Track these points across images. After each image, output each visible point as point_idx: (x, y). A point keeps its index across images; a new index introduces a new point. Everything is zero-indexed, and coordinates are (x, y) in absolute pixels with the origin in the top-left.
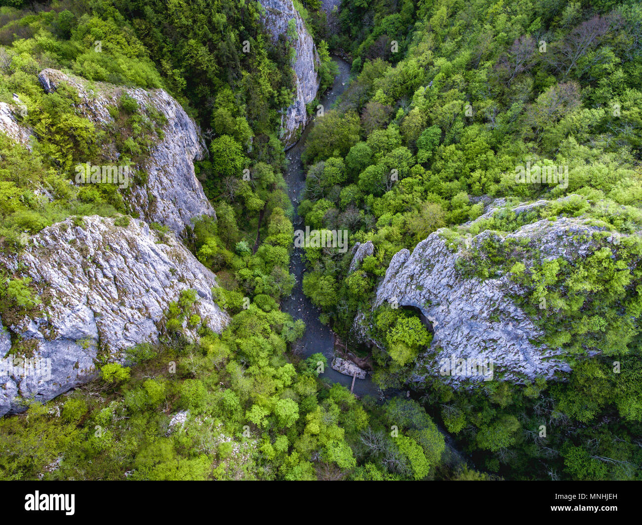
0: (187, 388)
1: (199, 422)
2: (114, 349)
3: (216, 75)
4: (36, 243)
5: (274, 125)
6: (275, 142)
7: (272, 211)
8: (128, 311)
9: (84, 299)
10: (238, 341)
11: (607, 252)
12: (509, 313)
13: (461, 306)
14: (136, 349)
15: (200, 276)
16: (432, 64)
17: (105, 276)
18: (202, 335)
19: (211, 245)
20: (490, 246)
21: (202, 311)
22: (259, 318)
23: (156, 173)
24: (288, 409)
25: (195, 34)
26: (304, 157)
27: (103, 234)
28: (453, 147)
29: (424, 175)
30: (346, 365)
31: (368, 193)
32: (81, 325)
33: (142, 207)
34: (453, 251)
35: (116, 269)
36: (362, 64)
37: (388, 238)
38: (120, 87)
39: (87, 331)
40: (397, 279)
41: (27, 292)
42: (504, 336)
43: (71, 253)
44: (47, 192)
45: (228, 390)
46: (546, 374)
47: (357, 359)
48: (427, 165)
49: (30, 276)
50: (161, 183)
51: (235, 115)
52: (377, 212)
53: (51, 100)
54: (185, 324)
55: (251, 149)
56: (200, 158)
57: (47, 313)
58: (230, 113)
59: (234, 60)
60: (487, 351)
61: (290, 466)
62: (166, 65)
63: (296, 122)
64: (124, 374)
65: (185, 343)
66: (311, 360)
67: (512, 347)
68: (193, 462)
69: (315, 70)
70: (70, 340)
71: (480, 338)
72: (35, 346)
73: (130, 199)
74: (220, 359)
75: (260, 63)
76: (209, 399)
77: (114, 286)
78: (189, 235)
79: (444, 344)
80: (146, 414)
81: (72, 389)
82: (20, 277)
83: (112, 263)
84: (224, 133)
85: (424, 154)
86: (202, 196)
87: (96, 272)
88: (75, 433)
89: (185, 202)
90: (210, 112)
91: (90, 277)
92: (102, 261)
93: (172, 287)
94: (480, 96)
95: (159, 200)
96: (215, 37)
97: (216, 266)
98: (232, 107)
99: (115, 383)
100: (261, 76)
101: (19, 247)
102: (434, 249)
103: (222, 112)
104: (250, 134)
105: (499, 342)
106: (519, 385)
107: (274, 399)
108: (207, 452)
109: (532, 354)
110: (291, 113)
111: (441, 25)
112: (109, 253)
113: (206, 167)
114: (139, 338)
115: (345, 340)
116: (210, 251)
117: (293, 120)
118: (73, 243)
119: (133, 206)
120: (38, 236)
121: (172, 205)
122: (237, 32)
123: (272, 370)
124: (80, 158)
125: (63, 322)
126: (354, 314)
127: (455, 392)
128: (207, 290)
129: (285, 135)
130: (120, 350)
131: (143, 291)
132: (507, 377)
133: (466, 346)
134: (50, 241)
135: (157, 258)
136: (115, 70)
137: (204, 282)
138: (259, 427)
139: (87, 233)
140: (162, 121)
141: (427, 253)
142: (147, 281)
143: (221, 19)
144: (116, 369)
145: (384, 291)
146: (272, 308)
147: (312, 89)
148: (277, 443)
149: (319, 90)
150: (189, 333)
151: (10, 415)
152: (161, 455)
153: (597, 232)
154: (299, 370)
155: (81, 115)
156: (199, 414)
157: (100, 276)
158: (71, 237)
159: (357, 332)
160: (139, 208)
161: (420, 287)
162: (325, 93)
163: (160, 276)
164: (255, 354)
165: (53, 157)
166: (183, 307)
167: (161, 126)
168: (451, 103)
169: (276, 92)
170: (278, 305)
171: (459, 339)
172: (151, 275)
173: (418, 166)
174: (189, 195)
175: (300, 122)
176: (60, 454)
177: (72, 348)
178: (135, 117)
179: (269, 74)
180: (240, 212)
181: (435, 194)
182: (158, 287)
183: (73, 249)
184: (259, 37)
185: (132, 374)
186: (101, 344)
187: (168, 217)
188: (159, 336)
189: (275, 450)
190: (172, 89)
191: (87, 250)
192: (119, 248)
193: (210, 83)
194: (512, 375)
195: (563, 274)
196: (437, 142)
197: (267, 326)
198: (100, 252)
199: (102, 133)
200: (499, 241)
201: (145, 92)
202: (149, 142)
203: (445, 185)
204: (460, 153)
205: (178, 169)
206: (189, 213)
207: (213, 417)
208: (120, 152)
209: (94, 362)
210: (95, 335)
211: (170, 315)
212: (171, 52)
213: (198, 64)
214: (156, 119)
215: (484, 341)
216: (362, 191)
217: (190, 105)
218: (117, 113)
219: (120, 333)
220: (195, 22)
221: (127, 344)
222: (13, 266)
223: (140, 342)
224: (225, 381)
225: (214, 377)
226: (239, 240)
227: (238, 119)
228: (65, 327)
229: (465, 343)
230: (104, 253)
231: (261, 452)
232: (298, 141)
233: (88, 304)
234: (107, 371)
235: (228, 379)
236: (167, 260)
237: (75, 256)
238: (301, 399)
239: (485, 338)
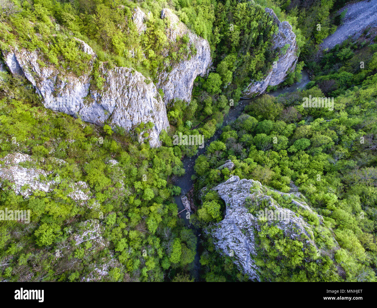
0: (124, 155)
1: (119, 169)
2: (113, 122)
3: (235, 47)
4: (115, 70)
5: (244, 85)
6: (238, 92)
7: (212, 119)
8: (126, 113)
9: (116, 98)
10: (155, 156)
11: (301, 244)
12: (250, 235)
13: (236, 215)
14: (120, 128)
15: (161, 121)
16: (339, 111)
17: (128, 96)
18: (145, 143)
19: (176, 113)
20: (264, 203)
21: (151, 134)
22: (170, 155)
23: (176, 71)
24: (150, 194)
25: (240, 24)
26: (246, 107)
27: (138, 81)
28: (307, 156)
29: (284, 157)
30: (187, 202)
31: (254, 144)
32: (109, 106)
33: (162, 80)
34: (251, 193)
35: (133, 96)
36: (313, 86)
37: (242, 168)
38: (188, 30)
39: (109, 109)
40: (227, 186)
41: (101, 84)
42: (244, 244)
43: (123, 80)
44: (134, 53)
45: (136, 168)
46: (251, 276)
47: (193, 204)
48: (290, 154)
49: (106, 79)
50: (175, 76)
51: (229, 68)
52: (250, 155)
53: (159, 22)
54: (142, 133)
55: (226, 87)
56: (202, 76)
57: (103, 94)
58: (228, 66)
59: (247, 46)
60: (235, 244)
61: (133, 211)
62: (217, 30)
63: (257, 90)
64: (110, 132)
65: (136, 140)
66: (175, 187)
67: (245, 251)
68: (105, 178)
69: (286, 73)
70: (103, 108)
71: (236, 236)
72: (92, 101)
73: (159, 74)
74: (143, 156)
75: (258, 54)
76: (128, 165)
77: (128, 101)
78: (172, 103)
79: (223, 226)
80: (106, 151)
81: (93, 123)
82: (104, 77)
83: (133, 93)
84: (218, 73)
85: (293, 149)
86: (190, 92)
87: (126, 92)
88: (83, 137)
89: (180, 90)
90: (221, 60)
91: (123, 93)
92: (130, 90)
93: (147, 117)
94: (344, 144)
95: (170, 82)
96: (247, 30)
97: (172, 123)
98: (231, 64)
99: (106, 133)
100: (254, 60)
101: (110, 68)
102: (246, 186)
103: (224, 64)
104: (230, 81)
105: (241, 244)
106: (238, 270)
107: (148, 186)
108: (112, 180)
109: (249, 260)
110: (257, 84)
111: (364, 97)
112: (135, 89)
113: (201, 81)
114: (123, 125)
115: (194, 193)
116: (173, 115)
117: (255, 88)
118: (126, 77)
119: (159, 77)
120: (118, 68)
121: (173, 87)
122: (258, 34)
123: (157, 177)
124: (153, 48)
125: (105, 101)
126: (205, 185)
127: (215, 250)
128: (160, 128)
129: (247, 92)
130: (115, 124)
131: (136, 110)
132: (236, 262)
133: (229, 234)
134: (120, 72)
135: (150, 103)
136: (192, 22)
137: (161, 125)
138: (136, 190)
139: (133, 78)
140: (194, 52)
141: (243, 185)
142: (140, 108)
143: (255, 24)
144: (109, 129)
145: (221, 187)
146: (178, 155)
147: (277, 80)
148: (136, 201)
149: (282, 83)
150: (141, 138)
151: (72, 116)
152: (99, 167)
153: (305, 234)
154: (167, 186)
155: (165, 33)
156: (121, 167)
157: (126, 94)
158: (127, 75)
159: (200, 193)
160: (160, 80)
161: (231, 196)
162: (284, 87)
163: (146, 110)
164: (156, 165)
165: (145, 42)
166: (146, 127)
167: (192, 54)
168: (326, 136)
169: (255, 71)
170: (181, 156)
171: (228, 229)
172: (143, 107)
173: (285, 151)
174: (183, 88)
175: (259, 91)
176: (75, 139)
177: (102, 111)
178: (184, 45)
179: (258, 62)
180: (200, 109)
181: (280, 168)
182: (142, 113)
183: (125, 80)
184: (266, 43)
185: (113, 134)
186: (111, 117)
187: (168, 90)
188: (130, 130)
189: (134, 202)
190: (212, 41)
191: (129, 83)
192: (139, 90)
193: (230, 48)
194: (238, 264)
195: (277, 237)
196: (303, 148)
197: (170, 160)
198: (132, 87)
199: (168, 44)
200: (270, 204)
201: (197, 37)
202: (182, 58)
203: (287, 168)
204: (308, 161)
205: (186, 75)
206: (178, 94)
207: (124, 172)
208: (169, 55)
209: (105, 121)
210: (111, 112)
211: (139, 126)
212: (224, 25)
213: (231, 37)
214: (192, 50)
215: (236, 239)
216: (253, 141)
217: (215, 51)
218: (179, 39)
219: (119, 118)
220: (244, 18)
221: (118, 124)
222: (104, 72)
223: (123, 126)
224: (139, 164)
225: (136, 160)
226: (190, 120)
227: (229, 71)
228: (104, 103)
229: (230, 233)
230: (133, 88)
231: (129, 198)
232: (251, 99)
233: (116, 101)
234: (106, 127)
235: (140, 165)
236: (153, 106)
237: (124, 82)
238: (158, 195)
239: (237, 237)
